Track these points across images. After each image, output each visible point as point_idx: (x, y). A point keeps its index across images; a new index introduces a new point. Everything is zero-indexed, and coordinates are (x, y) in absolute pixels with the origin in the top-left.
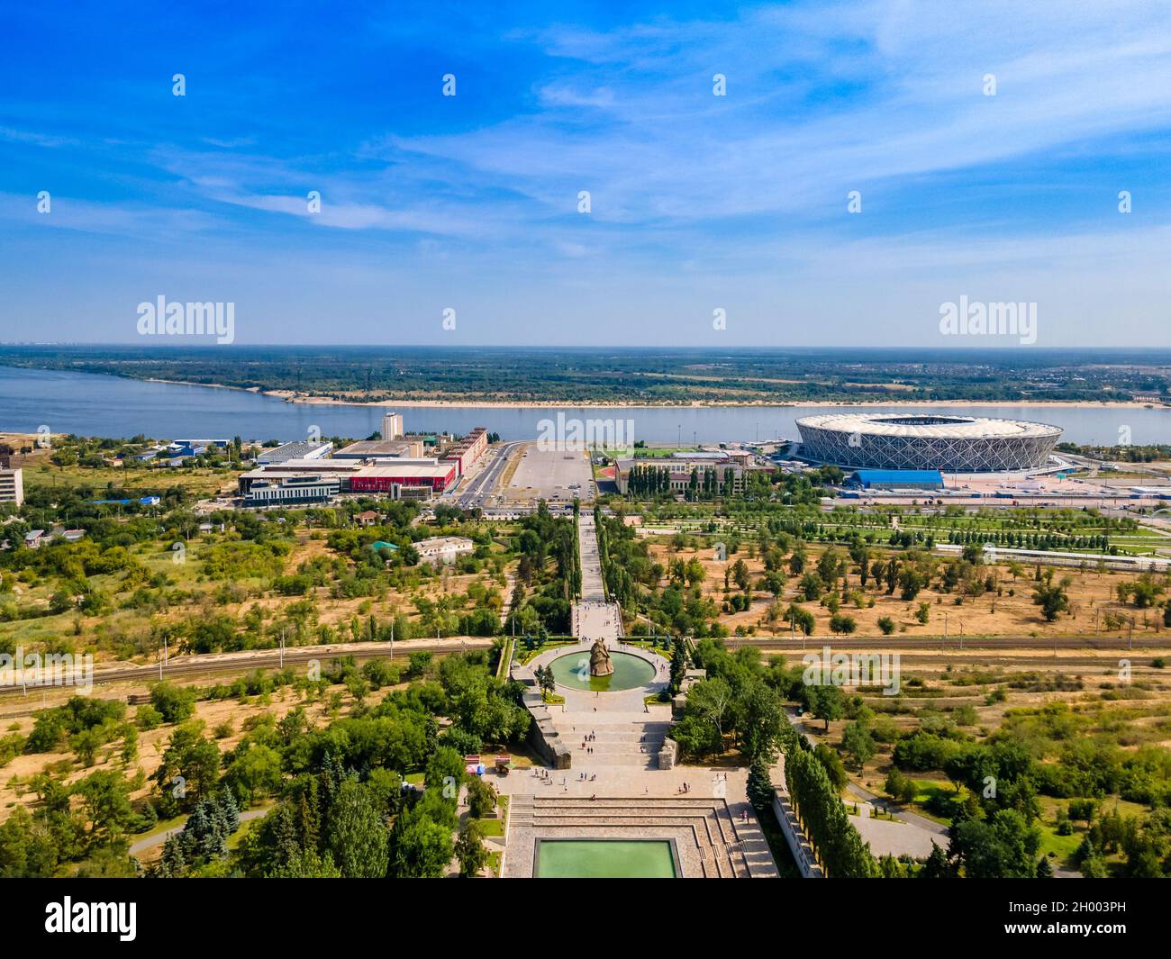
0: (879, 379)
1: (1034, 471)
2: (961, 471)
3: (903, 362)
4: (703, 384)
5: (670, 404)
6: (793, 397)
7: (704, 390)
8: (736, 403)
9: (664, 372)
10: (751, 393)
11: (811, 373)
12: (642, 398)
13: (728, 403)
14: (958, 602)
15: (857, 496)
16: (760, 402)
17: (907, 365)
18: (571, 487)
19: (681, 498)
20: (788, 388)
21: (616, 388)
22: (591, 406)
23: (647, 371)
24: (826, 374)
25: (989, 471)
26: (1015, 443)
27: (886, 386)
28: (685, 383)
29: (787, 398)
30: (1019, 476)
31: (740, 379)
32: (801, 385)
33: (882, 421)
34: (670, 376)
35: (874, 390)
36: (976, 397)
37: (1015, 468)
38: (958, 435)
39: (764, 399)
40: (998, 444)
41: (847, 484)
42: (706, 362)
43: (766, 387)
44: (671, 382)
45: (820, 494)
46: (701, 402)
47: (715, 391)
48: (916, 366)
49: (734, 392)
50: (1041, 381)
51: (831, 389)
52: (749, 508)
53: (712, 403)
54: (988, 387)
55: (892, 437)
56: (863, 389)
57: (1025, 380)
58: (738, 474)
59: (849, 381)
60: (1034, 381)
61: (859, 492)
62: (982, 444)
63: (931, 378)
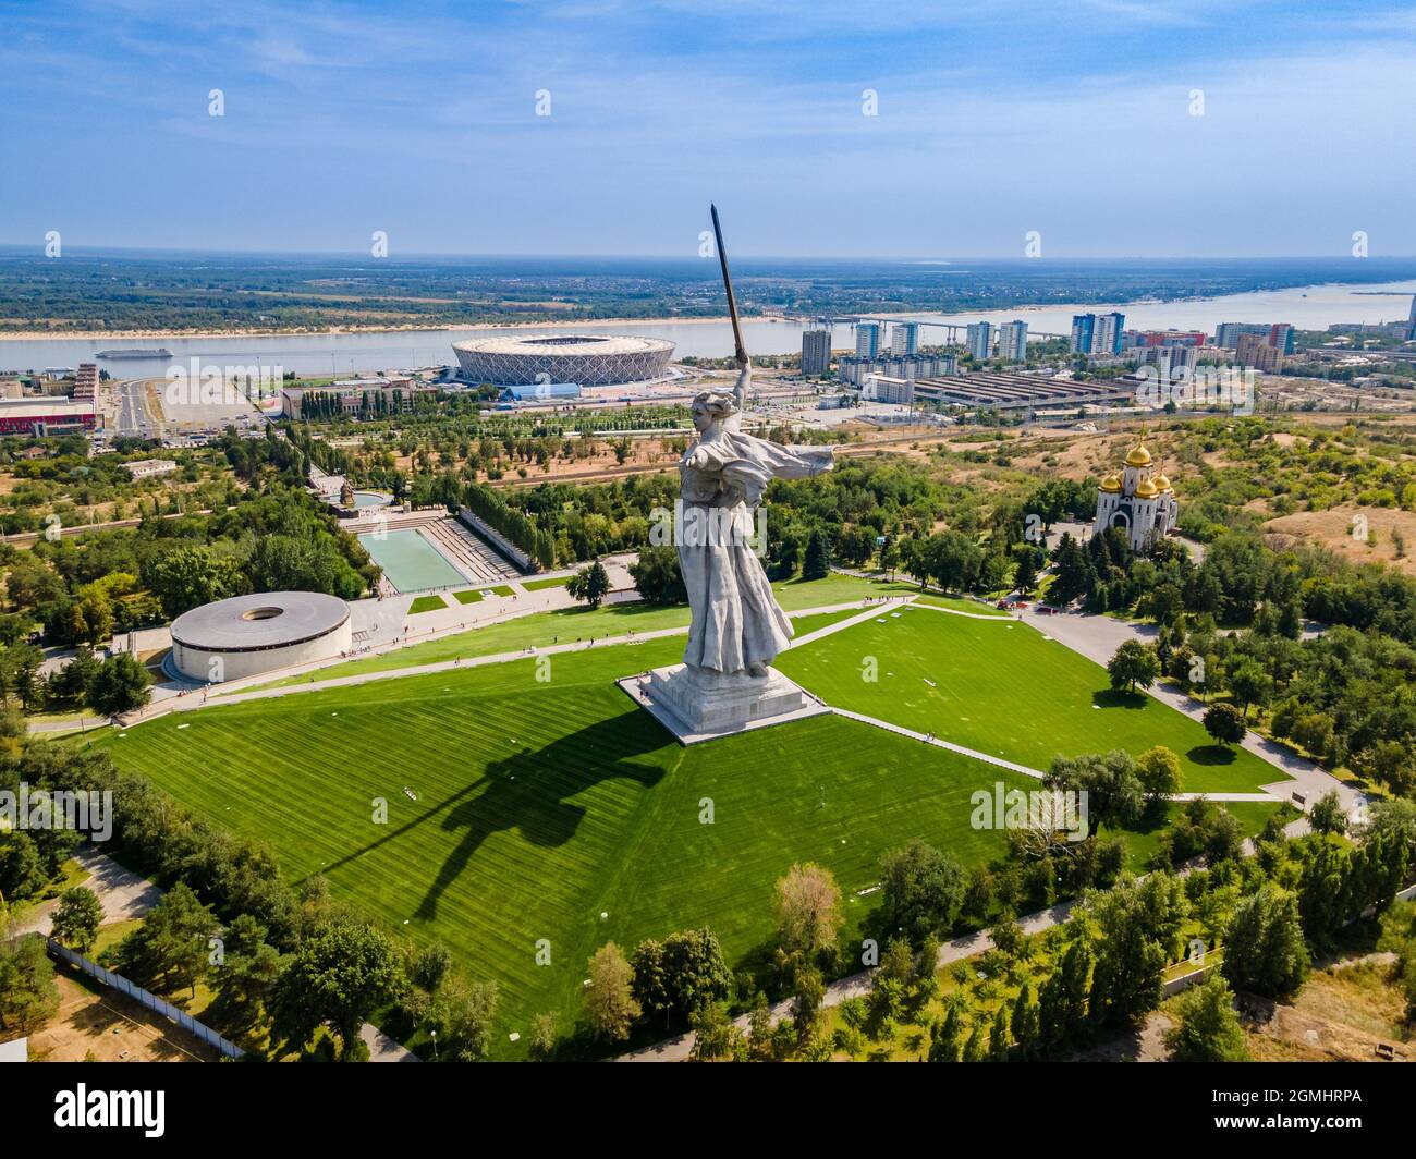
0: (538, 297)
1: (654, 381)
2: (598, 384)
3: (566, 275)
4: (337, 305)
5: (302, 331)
6: (445, 320)
7: (340, 313)
8: (382, 328)
9: (280, 290)
10: (399, 315)
11: (464, 289)
12: (265, 325)
13: (373, 328)
14: (572, 462)
15: (510, 408)
16: (410, 327)
17: (569, 279)
18: (238, 418)
19: (355, 420)
20: (439, 309)
21: (226, 313)
22: (199, 336)
23: (256, 288)
24: (481, 291)
25: (620, 382)
26: (639, 358)
27: (545, 304)
28: (314, 304)
29: (439, 321)
30: (642, 385)
31: (382, 299)
32: (453, 305)
33: (533, 342)
34: (289, 295)
35: (532, 309)
36: (630, 316)
37: (641, 380)
38: (594, 353)
39: (414, 323)
40: (625, 358)
41: (502, 399)
42: (333, 275)
43: (413, 308)
44: (297, 303)
45: (480, 408)
46: (341, 327)
47: (354, 314)
48: (578, 280)
49: (378, 315)
50: (693, 297)
51: (487, 309)
52: (419, 421)
53: (354, 328)
54: (644, 304)
55: (539, 357)
56: (520, 309)
57: (681, 295)
58: (405, 395)
59: (506, 299)
60: (688, 297)
61: (512, 404)
62: (612, 360)
63: (591, 294)
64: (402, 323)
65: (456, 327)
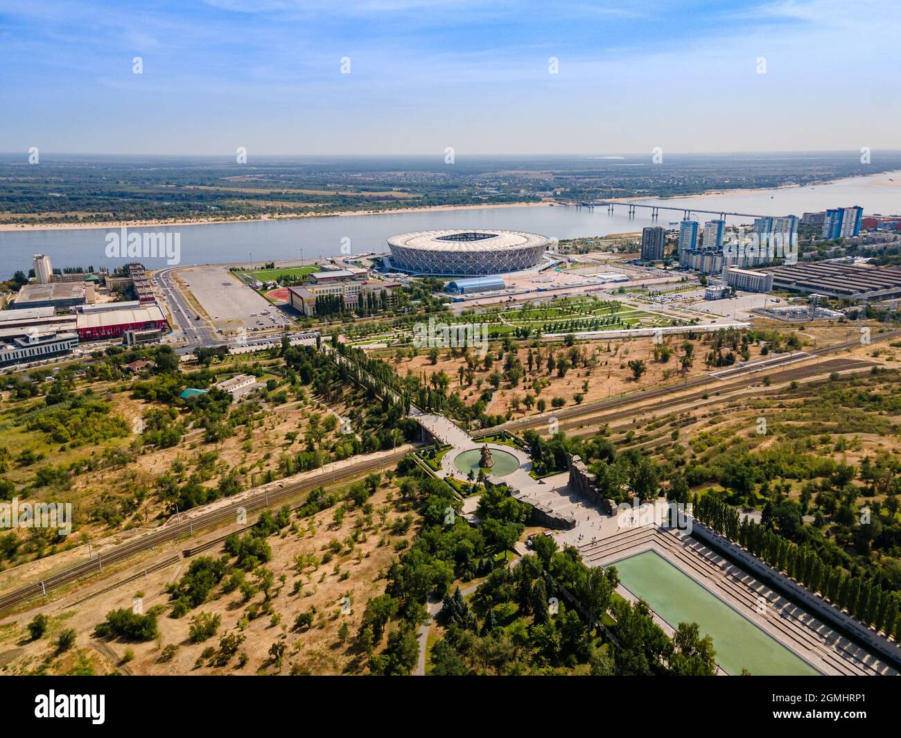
0: (382, 188)
3: (388, 170)
5: (244, 219)
7: (262, 203)
8: (295, 215)
9: (213, 185)
10: (301, 205)
11: (330, 183)
12: (217, 214)
13: (289, 216)
15: (463, 300)
16: (313, 214)
17: (392, 173)
18: (263, 315)
20: (325, 199)
21: (186, 205)
23: (197, 184)
24: (342, 184)
27: (392, 194)
28: (241, 196)
30: (535, 271)
31: (282, 192)
32: (332, 196)
34: (221, 189)
35: (386, 198)
39: (314, 210)
41: (447, 290)
43: (308, 199)
44: (229, 196)
45: (443, 302)
46: (268, 215)
47: (271, 204)
49: (287, 204)
50: (484, 187)
51: (357, 199)
53: (276, 216)
54: (457, 193)
55: (460, 253)
56: (379, 198)
58: (389, 294)
59: (365, 190)
61: (462, 297)
63: (415, 186)
64: (308, 211)
65: (344, 214)
